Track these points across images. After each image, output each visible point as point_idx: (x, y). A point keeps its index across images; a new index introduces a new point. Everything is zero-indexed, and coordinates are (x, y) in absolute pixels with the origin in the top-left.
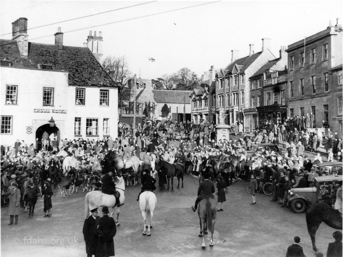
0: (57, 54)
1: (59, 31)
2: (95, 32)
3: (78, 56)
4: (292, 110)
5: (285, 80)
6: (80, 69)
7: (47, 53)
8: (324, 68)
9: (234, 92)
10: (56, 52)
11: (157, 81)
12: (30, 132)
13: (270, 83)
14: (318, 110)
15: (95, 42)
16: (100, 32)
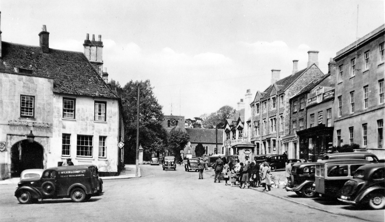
0: (41, 57)
1: (43, 29)
2: (94, 36)
3: (68, 61)
4: (339, 131)
5: (332, 96)
6: (70, 77)
7: (28, 56)
8: (379, 74)
9: (272, 117)
10: (40, 55)
11: (194, 121)
12: (4, 149)
13: (314, 102)
14: (370, 128)
15: (94, 48)
16: (100, 37)
